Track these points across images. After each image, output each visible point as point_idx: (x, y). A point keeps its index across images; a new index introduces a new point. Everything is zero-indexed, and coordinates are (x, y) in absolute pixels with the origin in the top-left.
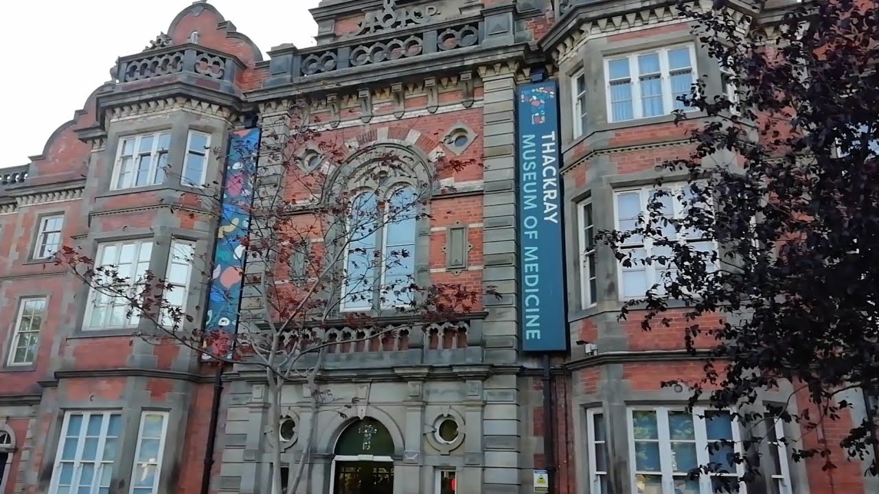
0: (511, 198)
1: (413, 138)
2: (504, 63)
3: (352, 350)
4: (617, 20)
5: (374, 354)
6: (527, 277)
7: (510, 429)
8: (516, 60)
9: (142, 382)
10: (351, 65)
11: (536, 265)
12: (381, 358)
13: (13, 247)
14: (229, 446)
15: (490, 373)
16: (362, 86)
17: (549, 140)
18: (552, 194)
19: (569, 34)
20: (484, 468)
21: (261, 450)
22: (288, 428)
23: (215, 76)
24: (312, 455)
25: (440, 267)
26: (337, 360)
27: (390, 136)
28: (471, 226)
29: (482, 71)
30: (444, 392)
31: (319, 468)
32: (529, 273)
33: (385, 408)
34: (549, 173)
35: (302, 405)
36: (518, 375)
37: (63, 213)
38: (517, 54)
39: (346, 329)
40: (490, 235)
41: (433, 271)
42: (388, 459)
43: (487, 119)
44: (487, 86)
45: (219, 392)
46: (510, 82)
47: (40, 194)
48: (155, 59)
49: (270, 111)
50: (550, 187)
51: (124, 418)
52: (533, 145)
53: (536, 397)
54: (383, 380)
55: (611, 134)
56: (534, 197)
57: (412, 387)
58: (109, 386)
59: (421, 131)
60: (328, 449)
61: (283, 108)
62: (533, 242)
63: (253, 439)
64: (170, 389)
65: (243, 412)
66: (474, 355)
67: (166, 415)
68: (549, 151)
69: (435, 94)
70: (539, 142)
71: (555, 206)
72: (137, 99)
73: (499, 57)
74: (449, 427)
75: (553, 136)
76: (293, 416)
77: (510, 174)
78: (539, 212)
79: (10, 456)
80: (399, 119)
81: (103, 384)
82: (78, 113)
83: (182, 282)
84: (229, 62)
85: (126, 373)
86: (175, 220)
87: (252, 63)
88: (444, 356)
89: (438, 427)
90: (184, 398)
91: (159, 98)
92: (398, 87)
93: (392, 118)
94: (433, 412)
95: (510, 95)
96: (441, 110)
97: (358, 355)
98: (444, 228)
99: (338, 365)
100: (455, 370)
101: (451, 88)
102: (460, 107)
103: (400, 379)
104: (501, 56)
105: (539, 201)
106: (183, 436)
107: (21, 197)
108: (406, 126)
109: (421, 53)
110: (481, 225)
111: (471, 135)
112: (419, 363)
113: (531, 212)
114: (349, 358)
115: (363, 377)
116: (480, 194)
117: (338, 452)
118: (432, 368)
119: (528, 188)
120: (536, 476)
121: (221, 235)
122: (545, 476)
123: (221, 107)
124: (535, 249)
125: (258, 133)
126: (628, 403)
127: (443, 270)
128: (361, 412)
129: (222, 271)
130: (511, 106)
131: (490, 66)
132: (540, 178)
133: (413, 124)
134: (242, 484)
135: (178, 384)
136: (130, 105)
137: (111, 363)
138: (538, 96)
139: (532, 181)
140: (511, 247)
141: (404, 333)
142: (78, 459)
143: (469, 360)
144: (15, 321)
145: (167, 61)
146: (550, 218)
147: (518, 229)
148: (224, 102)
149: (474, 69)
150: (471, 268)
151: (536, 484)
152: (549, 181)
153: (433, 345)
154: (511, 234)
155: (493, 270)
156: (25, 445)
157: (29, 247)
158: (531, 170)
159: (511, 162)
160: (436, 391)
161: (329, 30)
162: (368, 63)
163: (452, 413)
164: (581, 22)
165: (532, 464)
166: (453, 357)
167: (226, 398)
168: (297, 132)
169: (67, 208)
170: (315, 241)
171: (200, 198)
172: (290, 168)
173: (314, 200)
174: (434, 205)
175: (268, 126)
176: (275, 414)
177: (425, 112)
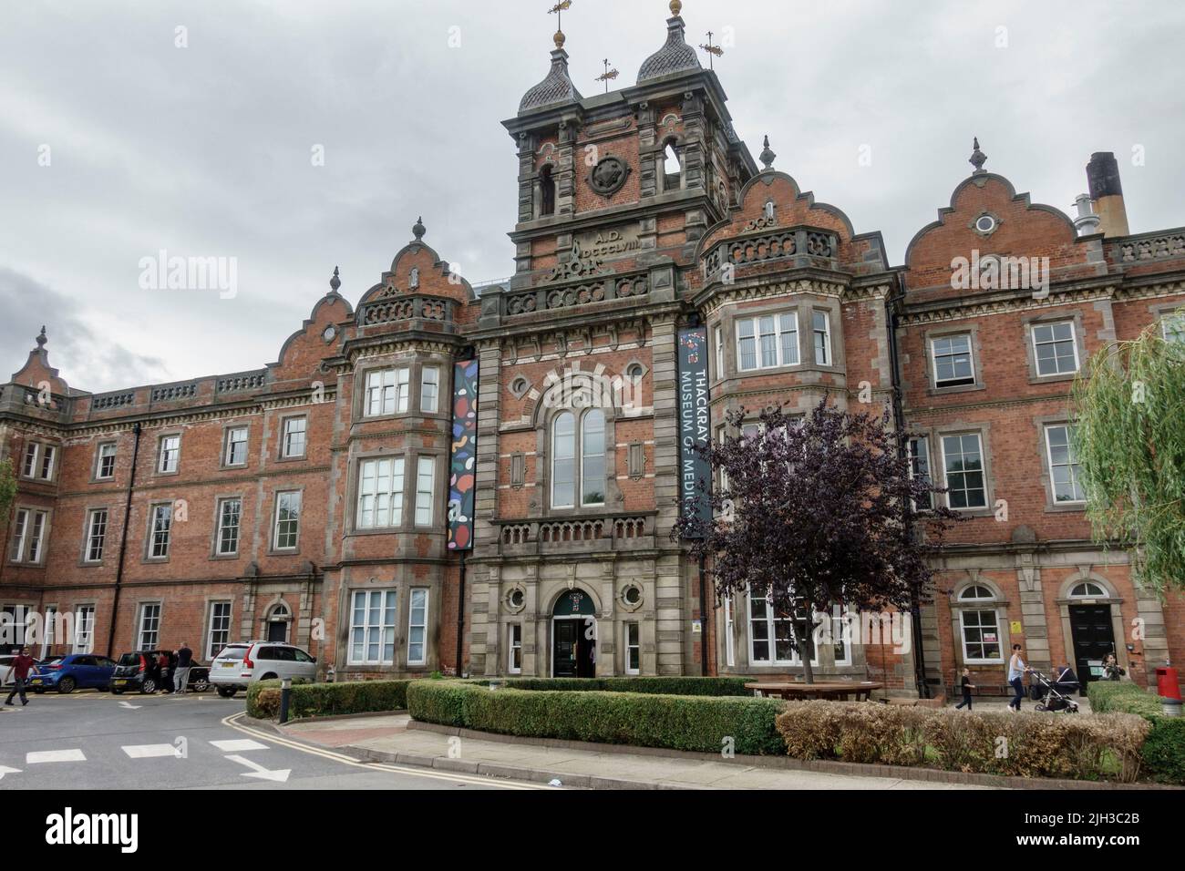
0: (674, 422)
1: (599, 370)
2: (666, 314)
3: (561, 539)
4: (744, 293)
5: (577, 543)
6: (686, 483)
7: (675, 593)
8: (674, 312)
9: (409, 568)
10: (548, 307)
11: (692, 474)
12: (582, 545)
13: (264, 447)
14: (476, 612)
15: (659, 556)
16: (559, 330)
17: (701, 376)
18: (702, 419)
19: (711, 299)
20: (657, 620)
21: (500, 614)
22: (518, 596)
23: (438, 316)
24: (538, 617)
25: (623, 475)
26: (550, 547)
27: (583, 368)
28: (646, 443)
29: (650, 320)
30: (630, 569)
31: (543, 625)
32: (688, 480)
33: (587, 581)
34: (702, 402)
35: (527, 581)
36: (680, 555)
37: (304, 415)
38: (675, 308)
39: (555, 525)
40: (660, 452)
41: (619, 478)
43: (655, 358)
44: (654, 331)
45: (463, 572)
46: (671, 329)
47: (283, 400)
48: (388, 306)
49: (484, 348)
50: (702, 414)
51: (398, 595)
52: (689, 380)
53: (694, 571)
54: (585, 561)
55: (739, 382)
56: (691, 422)
57: (605, 567)
58: (384, 571)
59: (605, 364)
60: (548, 612)
61: (495, 346)
62: (690, 457)
63: (494, 606)
64: (428, 571)
65: (485, 586)
66: (647, 543)
67: (427, 592)
68: (701, 385)
69: (615, 336)
70: (694, 377)
71: (706, 429)
72: (379, 343)
73: (662, 310)
74: (633, 594)
75: (704, 373)
76: (521, 589)
77: (672, 403)
78: (694, 433)
79: (289, 624)
80: (588, 354)
81: (379, 570)
82: (306, 322)
83: (428, 489)
84: (448, 305)
85: (395, 562)
86: (419, 442)
87: (466, 301)
88: (628, 543)
89: (625, 594)
90: (438, 578)
91: (397, 342)
92: (586, 331)
93: (582, 353)
94: (622, 583)
95: (671, 339)
96: (621, 348)
97: (567, 543)
98: (625, 445)
99: (552, 551)
100: (635, 554)
101: (627, 330)
102: (634, 346)
103: (597, 561)
104: (663, 309)
105: (694, 425)
106: (441, 605)
107: (265, 402)
108: (594, 360)
109: (603, 299)
110: (653, 442)
111: (644, 370)
112: (609, 549)
113: (689, 433)
114: (559, 546)
115: (571, 559)
116: (652, 418)
117: (555, 613)
118: (619, 553)
119: (687, 414)
120: (694, 625)
121: (454, 450)
122: (700, 624)
123: (445, 345)
124: (692, 462)
125: (476, 365)
127: (626, 477)
128: (571, 584)
129: (457, 479)
130: (672, 348)
131: (656, 316)
132: (695, 407)
133: (599, 358)
134: (488, 638)
135: (434, 568)
136: (373, 347)
137: (384, 554)
138: (691, 339)
139: (689, 409)
140: (674, 461)
141: (599, 527)
142: (366, 625)
143: (646, 547)
144: (275, 512)
145: (398, 307)
146: (703, 438)
147: (680, 447)
148: (447, 341)
149: (644, 319)
150: (647, 476)
151: (694, 630)
152: (702, 409)
153: (620, 536)
154: (674, 451)
155: (662, 478)
156: (301, 615)
157: (278, 447)
158: (688, 400)
159: (672, 393)
160: (623, 568)
161: (527, 252)
162: (562, 305)
163: (635, 584)
164: (717, 294)
165: (691, 617)
166: (635, 543)
167: (470, 577)
168: (508, 363)
169: (308, 412)
170: (528, 454)
171: (436, 422)
172: (502, 394)
173: (525, 421)
174: (618, 425)
175: (484, 359)
176: (507, 588)
177: (608, 349)
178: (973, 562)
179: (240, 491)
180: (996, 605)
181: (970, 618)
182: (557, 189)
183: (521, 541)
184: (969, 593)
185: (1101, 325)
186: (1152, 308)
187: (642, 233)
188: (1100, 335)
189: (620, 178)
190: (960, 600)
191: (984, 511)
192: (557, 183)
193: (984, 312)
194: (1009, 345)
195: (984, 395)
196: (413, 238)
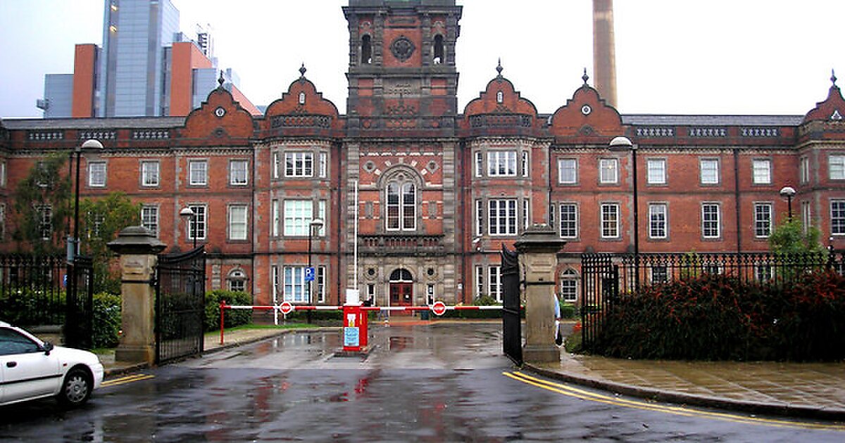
0: (453, 194)
1: (414, 164)
2: (452, 142)
3: (396, 245)
5: (404, 247)
7: (452, 272)
9: (318, 257)
10: (385, 127)
12: (407, 248)
14: (350, 278)
15: (445, 255)
19: (477, 140)
20: (444, 284)
21: (364, 280)
22: (372, 271)
23: (325, 126)
25: (426, 216)
26: (390, 249)
27: (405, 162)
28: (438, 202)
29: (443, 143)
30: (431, 261)
31: (386, 285)
33: (409, 266)
35: (377, 264)
36: (455, 255)
37: (206, 161)
39: (392, 238)
40: (446, 207)
41: (423, 218)
42: (411, 281)
43: (443, 162)
44: (444, 149)
45: (339, 258)
46: (453, 149)
47: (190, 150)
48: (298, 117)
49: (351, 146)
53: (460, 262)
55: (489, 181)
57: (419, 259)
58: (303, 258)
59: (417, 162)
60: (388, 279)
61: (358, 146)
64: (325, 258)
66: (439, 249)
67: (324, 268)
69: (423, 148)
73: (450, 140)
74: (430, 272)
77: (453, 185)
80: (409, 155)
83: (322, 217)
84: (330, 119)
86: (319, 193)
87: (335, 117)
88: (430, 249)
89: (427, 271)
90: (329, 261)
91: (307, 140)
92: (408, 144)
94: (427, 267)
95: (452, 154)
96: (425, 154)
97: (399, 247)
98: (427, 202)
99: (391, 251)
101: (430, 147)
102: (433, 154)
103: (415, 256)
107: (177, 150)
108: (411, 159)
110: (442, 203)
111: (437, 167)
114: (395, 248)
116: (441, 190)
118: (426, 253)
120: (459, 286)
122: (462, 286)
123: (330, 141)
126: (490, 265)
127: (427, 218)
128: (401, 267)
131: (446, 142)
133: (414, 158)
137: (303, 250)
140: (453, 212)
141: (415, 241)
142: (293, 284)
143: (439, 251)
145: (305, 119)
148: (330, 139)
149: (440, 143)
150: (437, 218)
151: (458, 288)
153: (425, 245)
154: (453, 207)
155: (447, 220)
157: (187, 179)
159: (453, 180)
160: (428, 261)
161: (355, 85)
163: (433, 267)
164: (481, 139)
165: (456, 282)
166: (433, 249)
167: (343, 261)
168: (363, 154)
169: (209, 159)
170: (375, 202)
171: (326, 183)
172: (361, 170)
173: (373, 185)
174: (425, 192)
175: (351, 151)
176: (367, 267)
177: (418, 154)
178: (569, 260)
179: (157, 202)
180: (576, 278)
181: (566, 283)
182: (373, 50)
183: (374, 245)
184: (566, 273)
185: (627, 163)
186: (646, 158)
187: (423, 86)
188: (627, 168)
189: (409, 50)
190: (563, 276)
191: (574, 239)
192: (372, 47)
193: (582, 151)
194: (591, 167)
195: (579, 188)
196: (301, 75)
